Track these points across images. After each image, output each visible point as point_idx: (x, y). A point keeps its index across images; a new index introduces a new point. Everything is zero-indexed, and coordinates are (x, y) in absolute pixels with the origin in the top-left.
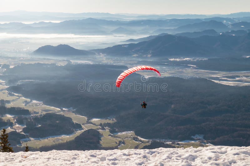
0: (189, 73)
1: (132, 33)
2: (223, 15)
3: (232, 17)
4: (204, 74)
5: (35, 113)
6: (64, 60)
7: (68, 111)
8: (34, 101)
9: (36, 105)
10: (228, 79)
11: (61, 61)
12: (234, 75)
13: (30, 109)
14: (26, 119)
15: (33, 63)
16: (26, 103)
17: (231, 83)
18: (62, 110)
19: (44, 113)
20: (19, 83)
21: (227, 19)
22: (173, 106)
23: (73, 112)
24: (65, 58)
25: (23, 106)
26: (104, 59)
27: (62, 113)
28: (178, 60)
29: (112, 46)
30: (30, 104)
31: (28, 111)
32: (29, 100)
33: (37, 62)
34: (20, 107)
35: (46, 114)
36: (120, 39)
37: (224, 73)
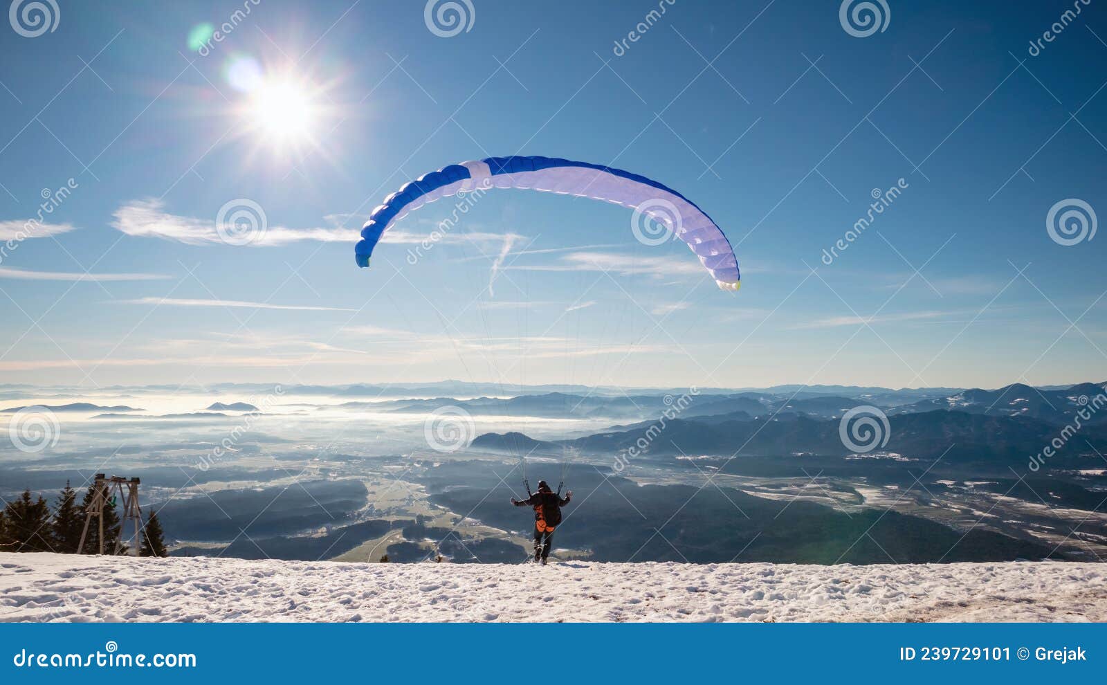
0: (709, 479)
1: (619, 416)
2: (759, 389)
3: (772, 393)
4: (732, 480)
5: (468, 536)
6: (515, 457)
7: (519, 535)
8: (468, 519)
9: (470, 524)
10: (769, 489)
11: (509, 458)
12: (778, 482)
13: (461, 531)
14: (455, 546)
15: (468, 459)
16: (456, 521)
17: (774, 497)
18: (509, 533)
19: (482, 537)
20: (446, 490)
21: (766, 396)
22: (682, 531)
23: (527, 537)
24: (516, 454)
25: (450, 525)
26: (576, 457)
27: (509, 539)
28: (689, 458)
29: (587, 435)
30: (461, 522)
31: (456, 533)
32: (459, 516)
33: (473, 459)
34: (447, 527)
35: (485, 539)
36: (601, 424)
37: (763, 479)
